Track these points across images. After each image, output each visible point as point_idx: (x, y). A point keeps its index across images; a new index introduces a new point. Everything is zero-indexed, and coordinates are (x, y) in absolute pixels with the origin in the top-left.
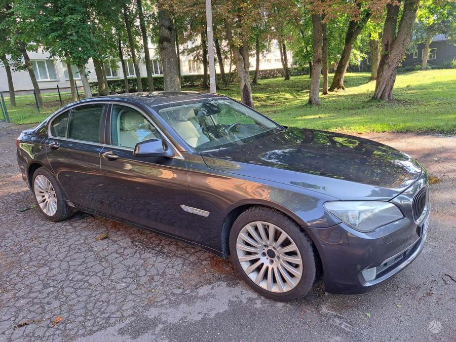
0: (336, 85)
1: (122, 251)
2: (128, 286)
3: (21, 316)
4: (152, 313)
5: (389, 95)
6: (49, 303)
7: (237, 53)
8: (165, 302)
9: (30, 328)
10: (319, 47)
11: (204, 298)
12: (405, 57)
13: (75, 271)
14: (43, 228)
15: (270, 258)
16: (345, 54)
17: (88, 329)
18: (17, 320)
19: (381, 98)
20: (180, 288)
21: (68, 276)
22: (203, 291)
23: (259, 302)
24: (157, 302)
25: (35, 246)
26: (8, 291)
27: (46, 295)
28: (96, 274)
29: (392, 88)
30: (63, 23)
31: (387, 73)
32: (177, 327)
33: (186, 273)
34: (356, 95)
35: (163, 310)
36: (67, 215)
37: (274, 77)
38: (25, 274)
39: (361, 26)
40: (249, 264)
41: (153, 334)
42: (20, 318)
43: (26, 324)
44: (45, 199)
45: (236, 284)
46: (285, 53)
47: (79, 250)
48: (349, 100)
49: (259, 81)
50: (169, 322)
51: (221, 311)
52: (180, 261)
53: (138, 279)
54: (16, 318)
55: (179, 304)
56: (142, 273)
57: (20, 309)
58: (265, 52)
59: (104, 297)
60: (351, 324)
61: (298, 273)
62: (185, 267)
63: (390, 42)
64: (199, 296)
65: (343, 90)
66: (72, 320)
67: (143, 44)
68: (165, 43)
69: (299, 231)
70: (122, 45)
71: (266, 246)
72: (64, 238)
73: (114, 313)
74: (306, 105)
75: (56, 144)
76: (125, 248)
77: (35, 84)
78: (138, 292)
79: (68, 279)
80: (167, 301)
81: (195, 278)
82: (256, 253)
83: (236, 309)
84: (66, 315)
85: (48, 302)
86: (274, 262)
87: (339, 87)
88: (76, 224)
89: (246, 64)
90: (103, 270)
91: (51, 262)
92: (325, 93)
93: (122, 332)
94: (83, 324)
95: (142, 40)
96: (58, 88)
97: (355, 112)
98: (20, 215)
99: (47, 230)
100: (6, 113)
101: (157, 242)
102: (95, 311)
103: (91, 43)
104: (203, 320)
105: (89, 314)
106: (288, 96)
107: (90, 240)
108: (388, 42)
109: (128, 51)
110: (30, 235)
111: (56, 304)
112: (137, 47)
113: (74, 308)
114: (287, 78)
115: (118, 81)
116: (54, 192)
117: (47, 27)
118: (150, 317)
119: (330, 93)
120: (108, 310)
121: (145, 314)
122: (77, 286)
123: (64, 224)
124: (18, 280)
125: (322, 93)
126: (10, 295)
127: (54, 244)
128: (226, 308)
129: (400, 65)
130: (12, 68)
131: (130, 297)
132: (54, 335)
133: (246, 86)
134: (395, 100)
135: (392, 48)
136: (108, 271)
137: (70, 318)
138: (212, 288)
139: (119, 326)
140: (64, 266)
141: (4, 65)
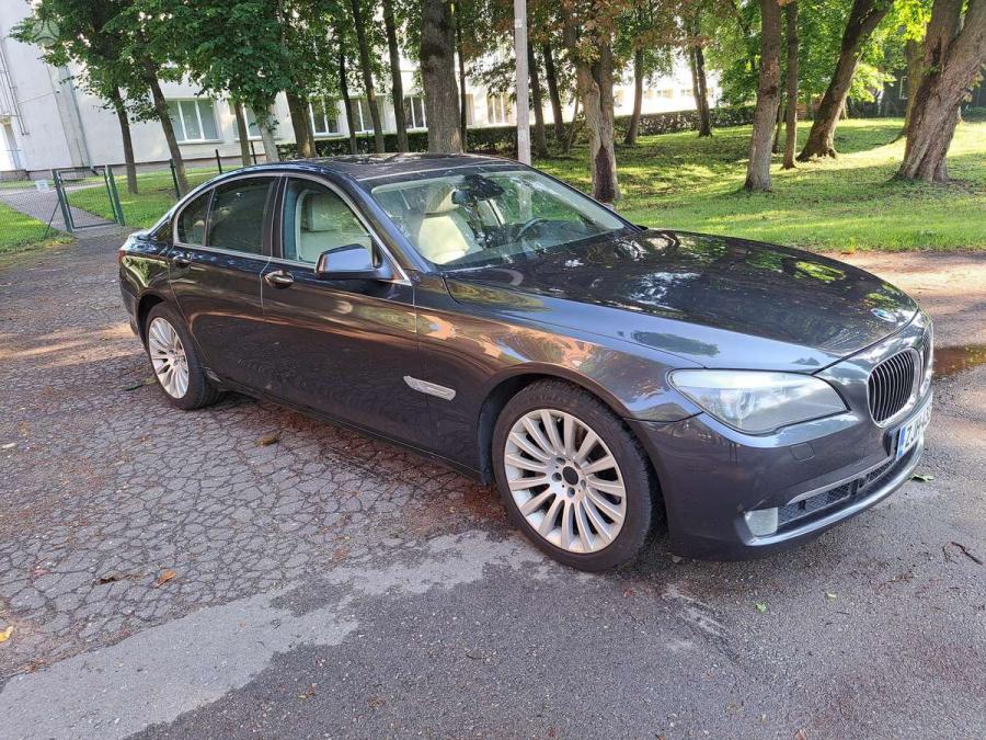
0: (816, 145)
1: (300, 466)
2: (301, 528)
3: (106, 566)
4: (338, 576)
5: (937, 169)
6: (155, 548)
7: (586, 76)
8: (366, 558)
9: (120, 585)
10: (774, 59)
11: (440, 557)
12: (981, 78)
13: (209, 496)
14: (164, 421)
15: (568, 485)
16: (841, 76)
17: (219, 594)
18: (99, 572)
19: (916, 175)
20: (397, 537)
21: (195, 504)
22: (439, 544)
23: (543, 570)
24: (351, 558)
25: (145, 451)
26: (90, 524)
27: (154, 534)
28: (247, 504)
29: (943, 154)
30: (226, 20)
31: (934, 116)
32: (379, 602)
33: (413, 511)
34: (862, 169)
35: (359, 572)
36: (208, 397)
37: (675, 129)
38: (122, 498)
39: (880, 8)
40: (529, 495)
41: (334, 610)
42: (103, 570)
43: (113, 579)
44: (169, 366)
45: (505, 537)
46: (702, 74)
47: (223, 460)
48: (843, 181)
49: (641, 140)
50: (366, 593)
51: (469, 580)
52: (406, 490)
53: (322, 516)
54: (98, 568)
55: (390, 563)
56: (331, 506)
57: (105, 555)
58: (656, 74)
59: (256, 543)
60: (720, 621)
61: (618, 514)
62: (414, 501)
63: (944, 43)
64: (430, 552)
65: (831, 159)
66: (193, 578)
67: (389, 61)
68: (433, 59)
69: (620, 428)
70: (346, 65)
71: (561, 460)
72: (199, 439)
73: (268, 572)
74: (739, 191)
75: (185, 257)
76: (306, 462)
77: (174, 148)
78: (319, 539)
79: (196, 510)
80: (369, 557)
81: (428, 522)
82: (542, 475)
83: (496, 581)
84: (182, 570)
85: (156, 546)
86: (577, 492)
87: (823, 151)
88: (224, 416)
89: (606, 102)
90: (260, 499)
91: (170, 479)
92: (789, 165)
93: (278, 603)
94: (211, 586)
95: (388, 53)
96: (218, 158)
97: (851, 207)
98: (124, 396)
99: (170, 425)
100: (118, 206)
101: (368, 455)
102: (236, 566)
103: (281, 60)
104: (429, 593)
105: (225, 570)
106: (702, 171)
107: (246, 446)
108: (939, 44)
109: (358, 77)
110: (139, 431)
111: (168, 550)
112: (377, 69)
113: (200, 558)
114: (705, 132)
115: (337, 142)
116: (182, 352)
117: (194, 29)
118: (332, 582)
119: (799, 165)
120: (259, 566)
121: (325, 576)
122: (210, 522)
123: (202, 415)
124: (108, 506)
125: (781, 165)
126: (92, 530)
127: (179, 449)
128: (479, 576)
129: (968, 98)
130: (130, 115)
131: (303, 547)
132: (158, 600)
133: (603, 150)
134: (951, 180)
135: (948, 56)
136: (269, 500)
137: (190, 573)
138: (458, 541)
139: (274, 593)
140: (192, 487)
141: (115, 110)
